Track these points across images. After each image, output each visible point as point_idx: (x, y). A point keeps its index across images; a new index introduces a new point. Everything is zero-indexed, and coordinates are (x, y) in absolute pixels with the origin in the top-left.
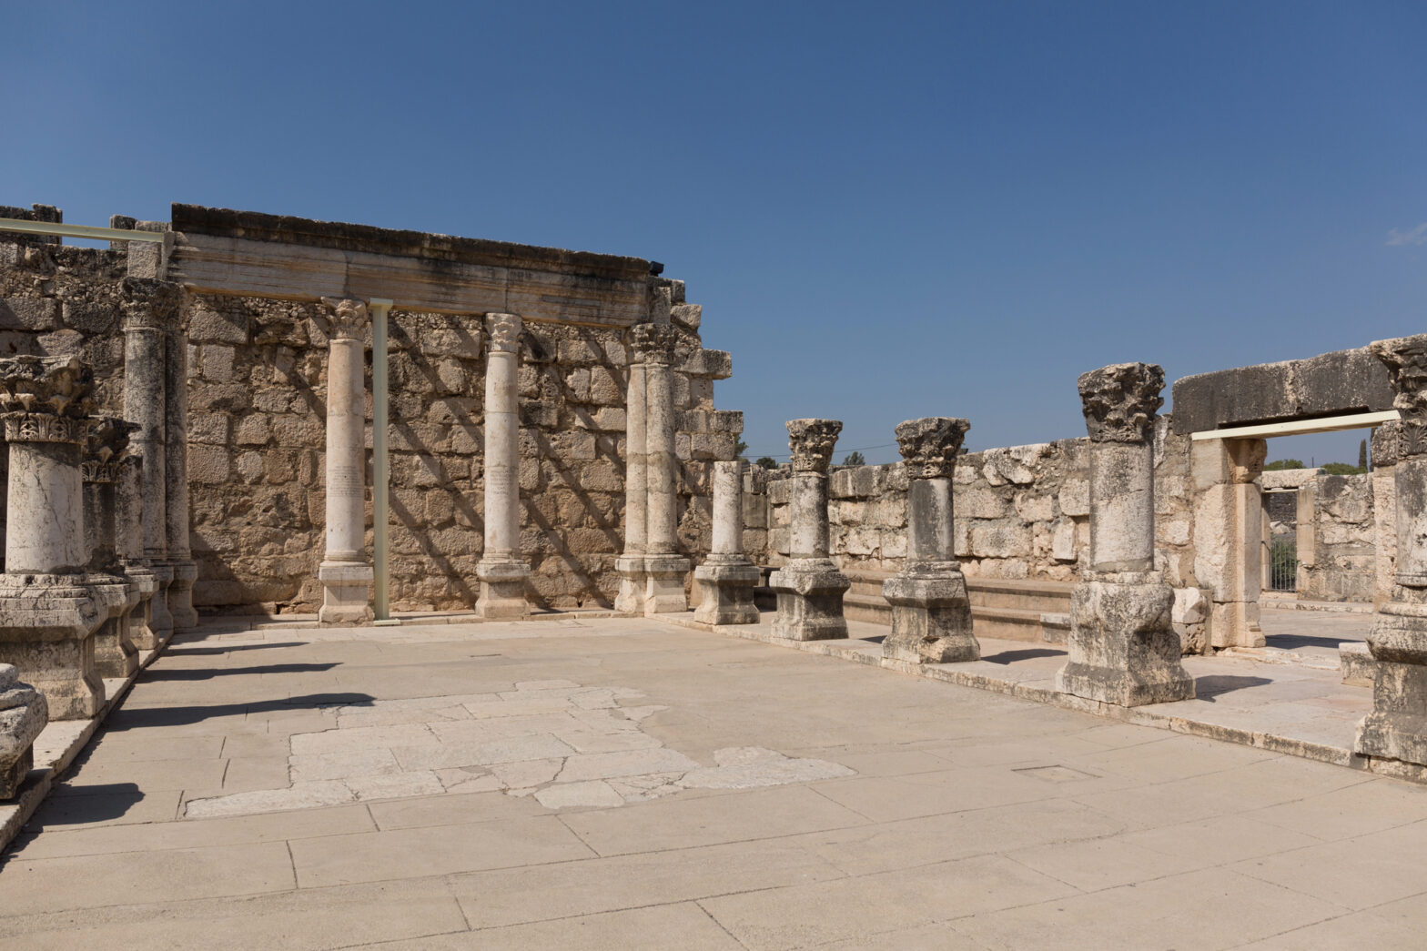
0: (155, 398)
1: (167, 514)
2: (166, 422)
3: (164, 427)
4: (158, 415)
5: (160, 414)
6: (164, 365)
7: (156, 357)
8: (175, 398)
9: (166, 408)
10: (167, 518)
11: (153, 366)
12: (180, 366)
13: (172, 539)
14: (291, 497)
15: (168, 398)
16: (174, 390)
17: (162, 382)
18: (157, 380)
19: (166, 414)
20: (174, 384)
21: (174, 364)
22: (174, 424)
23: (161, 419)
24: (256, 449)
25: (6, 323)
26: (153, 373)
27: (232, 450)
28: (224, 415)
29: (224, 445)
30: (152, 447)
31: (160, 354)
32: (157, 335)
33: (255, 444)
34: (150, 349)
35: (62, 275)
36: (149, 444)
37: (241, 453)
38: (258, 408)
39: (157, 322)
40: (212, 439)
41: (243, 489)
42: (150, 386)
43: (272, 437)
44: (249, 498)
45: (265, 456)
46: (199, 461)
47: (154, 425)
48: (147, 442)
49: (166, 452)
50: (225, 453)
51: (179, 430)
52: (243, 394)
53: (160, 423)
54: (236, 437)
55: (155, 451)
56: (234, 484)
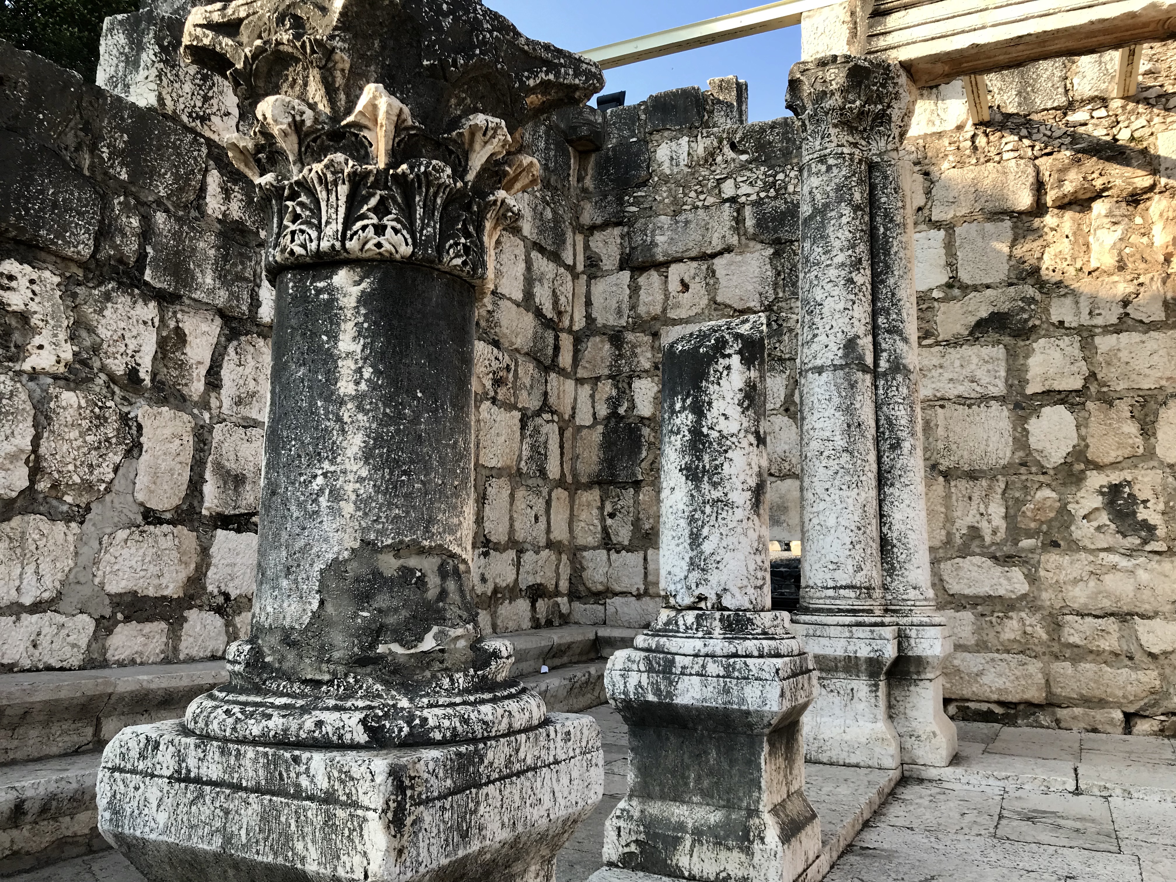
0: (851, 281)
1: (882, 516)
2: (875, 330)
3: (870, 338)
4: (856, 314)
5: (861, 313)
6: (867, 218)
7: (850, 202)
8: (891, 281)
9: (875, 301)
10: (882, 524)
11: (844, 220)
12: (898, 219)
13: (893, 568)
14: (1142, 491)
15: (877, 281)
16: (887, 266)
17: (862, 248)
18: (853, 247)
19: (874, 314)
20: (887, 253)
21: (886, 215)
22: (889, 332)
23: (863, 321)
24: (1062, 402)
25: (674, 250)
26: (845, 234)
27: (1017, 406)
28: (999, 342)
29: (1002, 399)
30: (847, 377)
31: (857, 196)
32: (852, 160)
33: (1060, 392)
34: (839, 189)
35: (744, 167)
36: (841, 373)
37: (1036, 411)
38: (1061, 323)
39: (851, 139)
40: (978, 389)
41: (1042, 478)
42: (841, 258)
43: (1093, 375)
44: (1054, 495)
45: (1083, 414)
46: (958, 429)
47: (850, 335)
48: (836, 368)
49: (876, 387)
50: (1006, 413)
51: (900, 344)
52: (1032, 300)
53: (861, 332)
54: (1024, 382)
55: (853, 386)
56: (1023, 470)
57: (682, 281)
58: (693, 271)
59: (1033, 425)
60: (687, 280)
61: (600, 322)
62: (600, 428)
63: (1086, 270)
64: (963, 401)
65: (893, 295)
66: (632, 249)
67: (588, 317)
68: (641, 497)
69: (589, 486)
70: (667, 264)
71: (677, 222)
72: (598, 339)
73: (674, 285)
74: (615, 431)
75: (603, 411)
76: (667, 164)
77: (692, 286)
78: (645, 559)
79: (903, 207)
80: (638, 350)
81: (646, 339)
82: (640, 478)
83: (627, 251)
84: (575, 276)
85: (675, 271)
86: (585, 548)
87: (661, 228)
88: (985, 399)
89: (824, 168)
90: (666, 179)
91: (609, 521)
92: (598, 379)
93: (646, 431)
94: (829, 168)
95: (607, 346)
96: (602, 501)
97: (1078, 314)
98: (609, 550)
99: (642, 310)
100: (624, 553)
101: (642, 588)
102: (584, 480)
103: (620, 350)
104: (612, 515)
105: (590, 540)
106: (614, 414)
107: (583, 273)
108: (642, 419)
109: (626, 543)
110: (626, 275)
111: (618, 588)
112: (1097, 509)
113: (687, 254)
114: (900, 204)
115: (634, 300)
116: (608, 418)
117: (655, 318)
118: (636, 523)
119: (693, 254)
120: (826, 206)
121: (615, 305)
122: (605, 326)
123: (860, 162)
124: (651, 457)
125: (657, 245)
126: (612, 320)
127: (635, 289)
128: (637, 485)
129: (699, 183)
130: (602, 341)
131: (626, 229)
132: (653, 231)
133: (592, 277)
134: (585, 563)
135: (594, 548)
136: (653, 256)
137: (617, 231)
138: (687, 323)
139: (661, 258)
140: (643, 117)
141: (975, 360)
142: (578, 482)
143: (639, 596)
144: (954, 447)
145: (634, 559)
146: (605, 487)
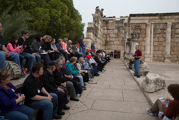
35: (116, 23)
68: (108, 46)
73: (111, 31)
75: (105, 40)
81: (108, 35)
90: (110, 23)
91: (105, 48)
108: (108, 41)
119: (112, 29)
122: (105, 34)
127: (107, 31)
129: (113, 24)
133: (104, 30)
136: (109, 29)
137: (106, 27)
146: (105, 45)
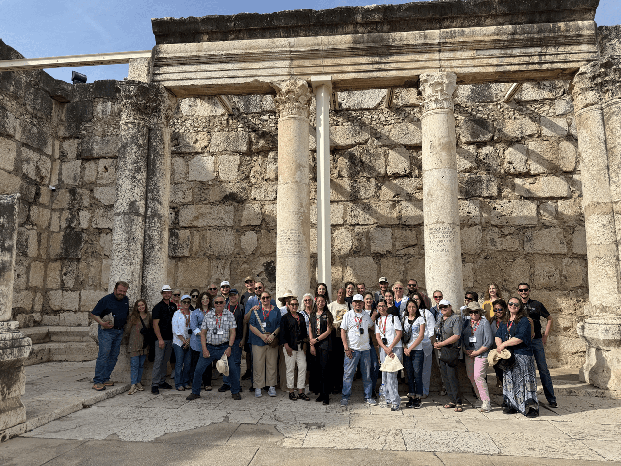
0: (135, 177)
1: (143, 277)
2: (146, 200)
3: (143, 202)
4: (136, 192)
5: (139, 191)
6: (145, 151)
7: (137, 144)
8: (155, 178)
9: (147, 186)
10: (142, 280)
11: (133, 151)
12: (161, 152)
15: (148, 179)
16: (154, 172)
17: (141, 164)
18: (137, 163)
19: (146, 192)
20: (154, 166)
21: (155, 150)
22: (153, 199)
23: (139, 194)
24: (253, 230)
25: (101, 153)
26: (133, 157)
27: (237, 231)
28: (232, 204)
29: (232, 227)
30: (130, 218)
31: (140, 141)
32: (139, 126)
33: (253, 226)
34: (132, 137)
36: (127, 216)
37: (243, 233)
38: (255, 198)
39: (141, 116)
40: (223, 223)
41: (244, 260)
42: (130, 167)
43: (264, 220)
44: (248, 266)
45: (260, 235)
46: (215, 239)
47: (132, 200)
48: (125, 214)
49: (145, 223)
50: (233, 233)
51: (157, 205)
52: (244, 189)
53: (138, 198)
54: (240, 221)
55: (132, 222)
56: (238, 256)
57: (105, 167)
58: (110, 163)
59: (243, 238)
60: (107, 167)
61: (66, 182)
62: (62, 233)
63: (265, 178)
64: (218, 228)
65: (156, 184)
66: (82, 150)
67: (60, 180)
68: (80, 265)
69: (55, 260)
70: (99, 159)
71: (104, 140)
72: (64, 191)
73: (101, 169)
74: (69, 234)
75: (64, 225)
76: (101, 113)
77: (109, 169)
78: (80, 295)
79: (164, 148)
80: (83, 197)
81: (87, 192)
82: (80, 257)
83: (80, 150)
84: (53, 160)
85: (102, 163)
86: (52, 290)
87: (96, 142)
88: (225, 227)
89: (126, 128)
90: (100, 120)
91: (64, 277)
92: (63, 209)
93: (84, 235)
94: (129, 128)
95: (68, 194)
96: (62, 268)
97: (261, 196)
98: (63, 290)
99: (86, 178)
100: (70, 292)
101: (77, 307)
102: (53, 257)
103: (74, 196)
104: (65, 274)
105: (55, 286)
106: (69, 226)
107: (59, 158)
108: (83, 229)
109: (72, 287)
110: (80, 161)
111: (66, 308)
112: (262, 272)
113: (107, 155)
114: (162, 146)
115: (82, 173)
116: (66, 228)
117: (92, 183)
118: (77, 278)
119: (110, 156)
120: (126, 144)
121: (73, 175)
122: (67, 185)
123: (143, 127)
124: (86, 247)
125: (94, 150)
126: (71, 182)
127: (83, 169)
128: (78, 260)
129: (115, 124)
130: (66, 192)
131: (80, 141)
132: (93, 143)
133: (62, 161)
134: (51, 297)
135: (56, 290)
136: (91, 154)
137: (76, 141)
138: (106, 186)
139: (95, 156)
140: (91, 90)
141: (223, 211)
142: (50, 258)
143: (75, 312)
144: (213, 246)
145: (75, 295)
146: (64, 261)
